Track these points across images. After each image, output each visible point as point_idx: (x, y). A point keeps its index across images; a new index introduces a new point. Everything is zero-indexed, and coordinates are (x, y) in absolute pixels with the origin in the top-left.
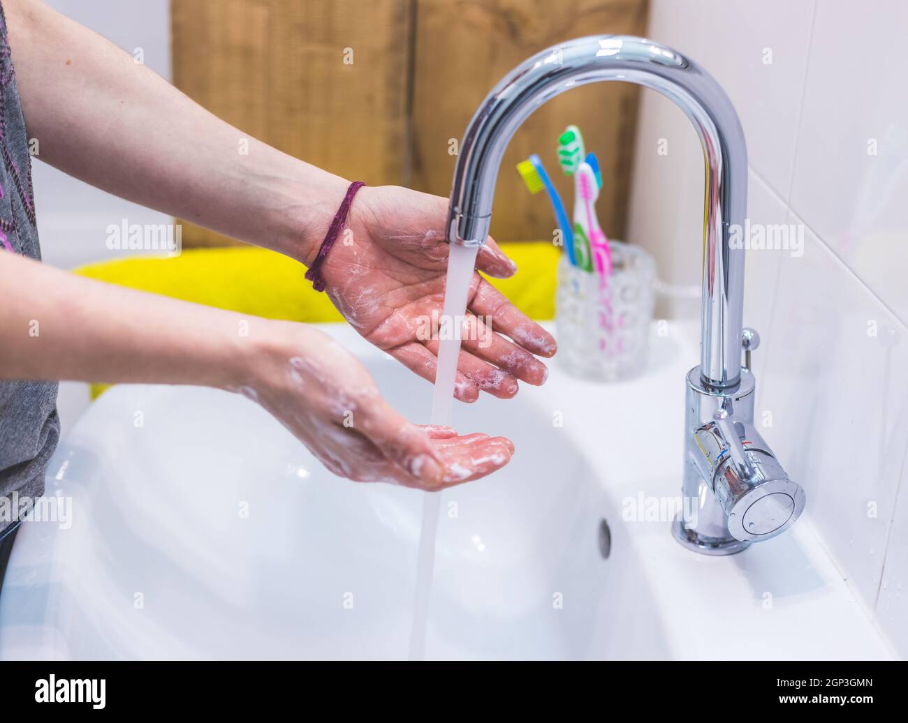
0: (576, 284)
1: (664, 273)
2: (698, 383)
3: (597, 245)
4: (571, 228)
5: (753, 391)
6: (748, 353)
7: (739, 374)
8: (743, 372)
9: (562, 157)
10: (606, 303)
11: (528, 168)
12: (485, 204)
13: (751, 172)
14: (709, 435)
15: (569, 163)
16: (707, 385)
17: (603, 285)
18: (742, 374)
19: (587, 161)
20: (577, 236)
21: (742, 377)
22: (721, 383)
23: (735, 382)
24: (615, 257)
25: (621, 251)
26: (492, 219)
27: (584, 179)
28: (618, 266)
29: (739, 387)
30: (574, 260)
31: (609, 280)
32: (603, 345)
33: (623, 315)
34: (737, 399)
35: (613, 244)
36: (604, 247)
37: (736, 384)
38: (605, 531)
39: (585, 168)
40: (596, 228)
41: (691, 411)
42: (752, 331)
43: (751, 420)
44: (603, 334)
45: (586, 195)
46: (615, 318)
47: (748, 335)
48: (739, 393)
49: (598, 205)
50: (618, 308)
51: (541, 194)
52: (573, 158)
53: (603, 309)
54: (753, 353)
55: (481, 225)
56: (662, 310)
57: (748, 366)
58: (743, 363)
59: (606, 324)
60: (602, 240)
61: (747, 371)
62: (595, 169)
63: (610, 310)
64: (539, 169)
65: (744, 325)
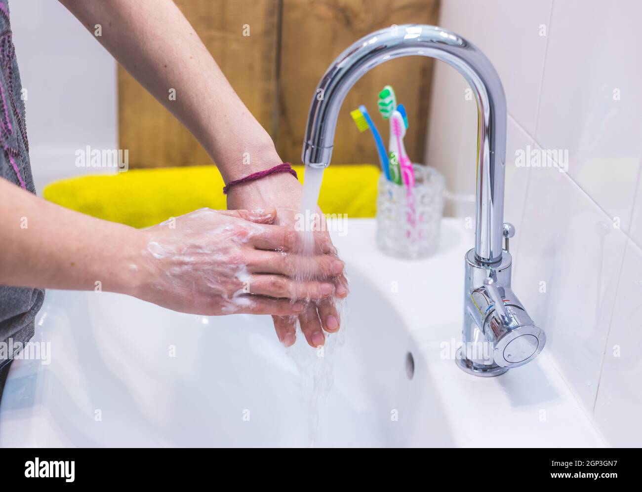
0: (390, 193)
1: (450, 186)
2: (473, 260)
3: (404, 167)
4: (387, 155)
5: (510, 265)
6: (507, 240)
7: (501, 254)
8: (504, 253)
9: (381, 107)
10: (411, 206)
11: (358, 114)
12: (329, 139)
13: (509, 117)
14: (480, 296)
15: (386, 111)
16: (479, 261)
17: (409, 194)
18: (503, 254)
19: (398, 110)
20: (392, 161)
21: (503, 256)
22: (488, 260)
23: (498, 260)
24: (417, 175)
25: (421, 170)
26: (333, 148)
27: (396, 122)
28: (419, 181)
29: (501, 263)
30: (390, 177)
31: (413, 190)
32: (409, 234)
33: (422, 214)
34: (500, 271)
35: (415, 166)
36: (410, 168)
37: (499, 261)
38: (411, 360)
39: (397, 114)
40: (404, 155)
41: (469, 278)
42: (510, 225)
43: (509, 285)
44: (409, 227)
45: (397, 133)
46: (417, 216)
47: (507, 227)
48: (501, 267)
49: (406, 140)
50: (419, 209)
51: (367, 132)
52: (389, 108)
53: (409, 210)
54: (510, 240)
55: (326, 154)
56: (449, 211)
57: (507, 249)
58: (504, 247)
59: (410, 220)
60: (408, 163)
61: (506, 252)
62: (403, 115)
63: (414, 211)
64: (365, 115)
65: (504, 221)
